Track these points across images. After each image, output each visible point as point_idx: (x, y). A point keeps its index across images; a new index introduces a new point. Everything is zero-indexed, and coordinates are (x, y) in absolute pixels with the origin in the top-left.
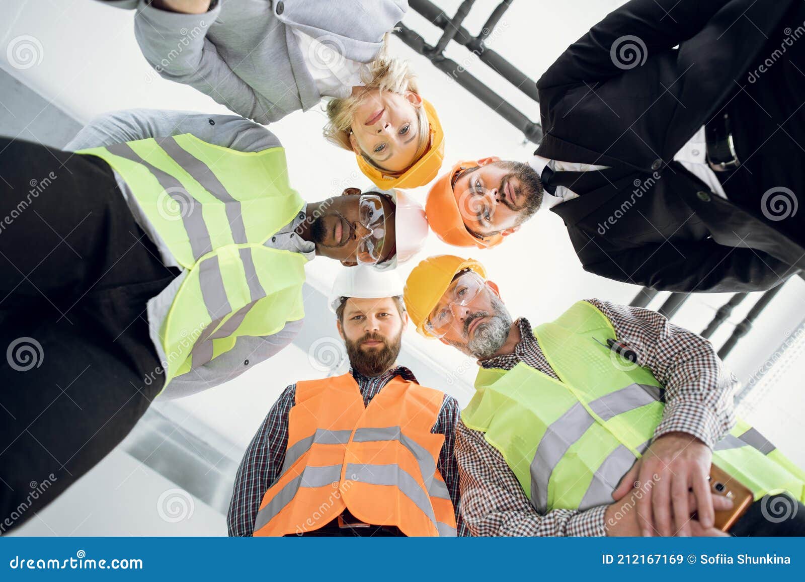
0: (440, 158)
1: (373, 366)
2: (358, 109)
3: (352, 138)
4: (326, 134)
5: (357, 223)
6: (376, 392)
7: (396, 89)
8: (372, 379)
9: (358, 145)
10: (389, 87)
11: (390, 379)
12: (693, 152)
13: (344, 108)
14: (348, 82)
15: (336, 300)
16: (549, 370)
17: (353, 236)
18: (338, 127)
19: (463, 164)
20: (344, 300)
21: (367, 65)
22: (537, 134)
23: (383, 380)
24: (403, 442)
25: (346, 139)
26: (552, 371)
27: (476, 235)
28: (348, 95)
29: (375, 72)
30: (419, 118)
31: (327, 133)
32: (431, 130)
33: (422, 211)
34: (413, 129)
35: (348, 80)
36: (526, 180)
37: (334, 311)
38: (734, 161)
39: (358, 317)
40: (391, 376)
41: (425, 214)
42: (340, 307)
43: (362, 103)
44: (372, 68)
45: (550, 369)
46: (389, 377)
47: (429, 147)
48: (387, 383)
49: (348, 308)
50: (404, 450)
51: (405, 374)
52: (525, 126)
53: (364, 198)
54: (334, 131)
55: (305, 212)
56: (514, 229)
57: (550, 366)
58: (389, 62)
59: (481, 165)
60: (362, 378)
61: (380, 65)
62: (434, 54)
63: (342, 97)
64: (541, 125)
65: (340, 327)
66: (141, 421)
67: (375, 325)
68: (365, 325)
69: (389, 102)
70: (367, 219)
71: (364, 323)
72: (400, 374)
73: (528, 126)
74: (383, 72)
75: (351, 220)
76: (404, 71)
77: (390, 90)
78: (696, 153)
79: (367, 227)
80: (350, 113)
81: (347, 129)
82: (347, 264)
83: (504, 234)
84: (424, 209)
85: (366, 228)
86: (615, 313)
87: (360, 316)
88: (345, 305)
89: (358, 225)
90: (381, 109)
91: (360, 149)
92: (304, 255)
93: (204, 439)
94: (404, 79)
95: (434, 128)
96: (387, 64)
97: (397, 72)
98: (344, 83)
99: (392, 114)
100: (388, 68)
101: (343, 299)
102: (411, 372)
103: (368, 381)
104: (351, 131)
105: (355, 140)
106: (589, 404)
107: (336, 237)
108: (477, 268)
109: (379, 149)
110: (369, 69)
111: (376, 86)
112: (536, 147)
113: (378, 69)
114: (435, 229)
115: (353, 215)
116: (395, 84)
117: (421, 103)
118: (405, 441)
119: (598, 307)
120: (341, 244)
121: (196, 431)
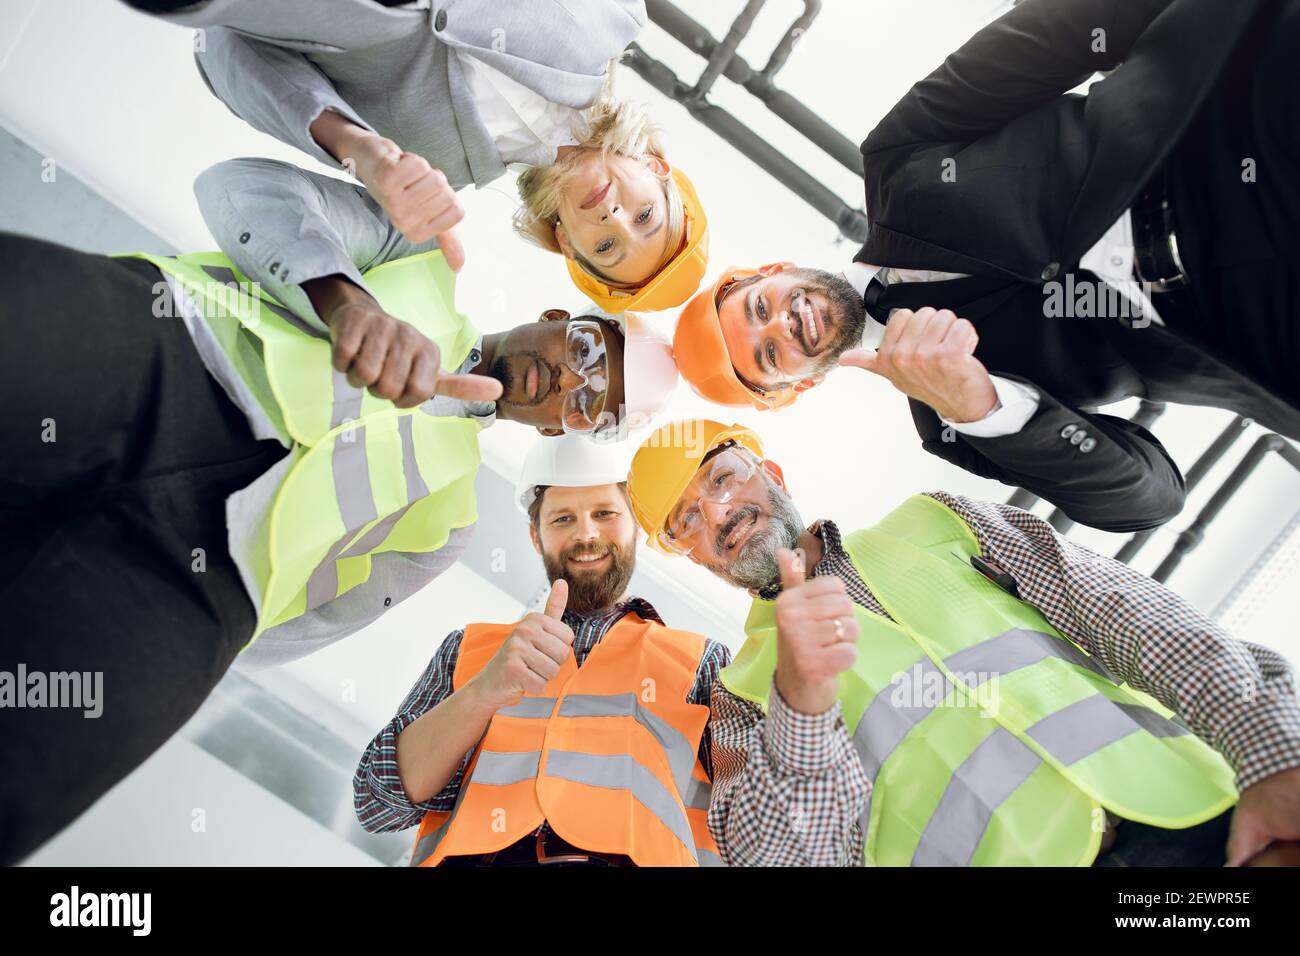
0: (702, 261)
1: (592, 598)
2: (568, 182)
3: (559, 232)
4: (517, 227)
5: (561, 366)
6: (594, 639)
7: (628, 151)
8: (588, 620)
9: (569, 244)
10: (616, 147)
11: (618, 619)
12: (1113, 260)
13: (547, 181)
14: (550, 139)
15: (527, 493)
16: (873, 605)
17: (555, 388)
18: (537, 214)
19: (738, 272)
20: (541, 491)
21: (581, 112)
22: (858, 226)
23: (606, 620)
24: (640, 719)
25: (550, 232)
26: (877, 605)
27: (753, 387)
28: (550, 161)
29: (595, 123)
30: (666, 197)
31: (519, 225)
32: (686, 217)
33: (667, 347)
34: (658, 215)
35: (550, 137)
36: (838, 300)
37: (524, 511)
38: (1180, 276)
39: (563, 519)
40: (618, 614)
41: (672, 351)
42: (533, 504)
43: (575, 172)
44: (591, 117)
45: (874, 602)
46: (616, 616)
47: (684, 243)
48: (612, 624)
49: (549, 505)
50: (643, 731)
51: (641, 610)
52: (838, 215)
53: (574, 326)
54: (530, 222)
55: (480, 349)
56: (815, 381)
57: (874, 598)
58: (616, 107)
59: (764, 275)
60: (572, 619)
61: (602, 111)
62: (692, 98)
63: (540, 164)
64: (866, 212)
65: (535, 534)
66: (217, 690)
67: (592, 531)
68: (573, 531)
69: (617, 170)
70: (579, 360)
71: (573, 528)
72: (635, 610)
73: (843, 214)
74: (608, 123)
75: (553, 361)
76: (641, 122)
77: (618, 153)
78: (1117, 262)
79: (580, 373)
80: (557, 189)
81: (551, 216)
82: (547, 432)
83: (799, 389)
84: (671, 342)
85: (577, 375)
86: (978, 514)
87: (566, 517)
88: (542, 501)
89: (564, 369)
90: (604, 182)
91: (573, 248)
92: (478, 420)
93: (321, 720)
94: (640, 135)
95: (691, 212)
96: (613, 111)
97: (629, 123)
98: (544, 141)
99: (623, 192)
100: (615, 115)
101: (538, 489)
102: (651, 607)
103: (582, 622)
104: (558, 220)
105: (564, 235)
106: (944, 661)
107: (528, 391)
108: (748, 439)
109: (604, 248)
110: (585, 117)
111: (596, 145)
112: (856, 248)
113: (598, 118)
114: (688, 376)
115: (555, 354)
116: (627, 141)
117: (670, 172)
118: (644, 718)
119: (950, 505)
120: (537, 400)
121: (307, 708)
